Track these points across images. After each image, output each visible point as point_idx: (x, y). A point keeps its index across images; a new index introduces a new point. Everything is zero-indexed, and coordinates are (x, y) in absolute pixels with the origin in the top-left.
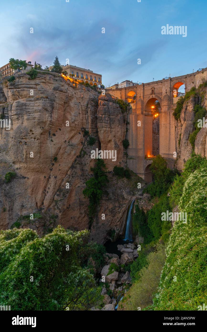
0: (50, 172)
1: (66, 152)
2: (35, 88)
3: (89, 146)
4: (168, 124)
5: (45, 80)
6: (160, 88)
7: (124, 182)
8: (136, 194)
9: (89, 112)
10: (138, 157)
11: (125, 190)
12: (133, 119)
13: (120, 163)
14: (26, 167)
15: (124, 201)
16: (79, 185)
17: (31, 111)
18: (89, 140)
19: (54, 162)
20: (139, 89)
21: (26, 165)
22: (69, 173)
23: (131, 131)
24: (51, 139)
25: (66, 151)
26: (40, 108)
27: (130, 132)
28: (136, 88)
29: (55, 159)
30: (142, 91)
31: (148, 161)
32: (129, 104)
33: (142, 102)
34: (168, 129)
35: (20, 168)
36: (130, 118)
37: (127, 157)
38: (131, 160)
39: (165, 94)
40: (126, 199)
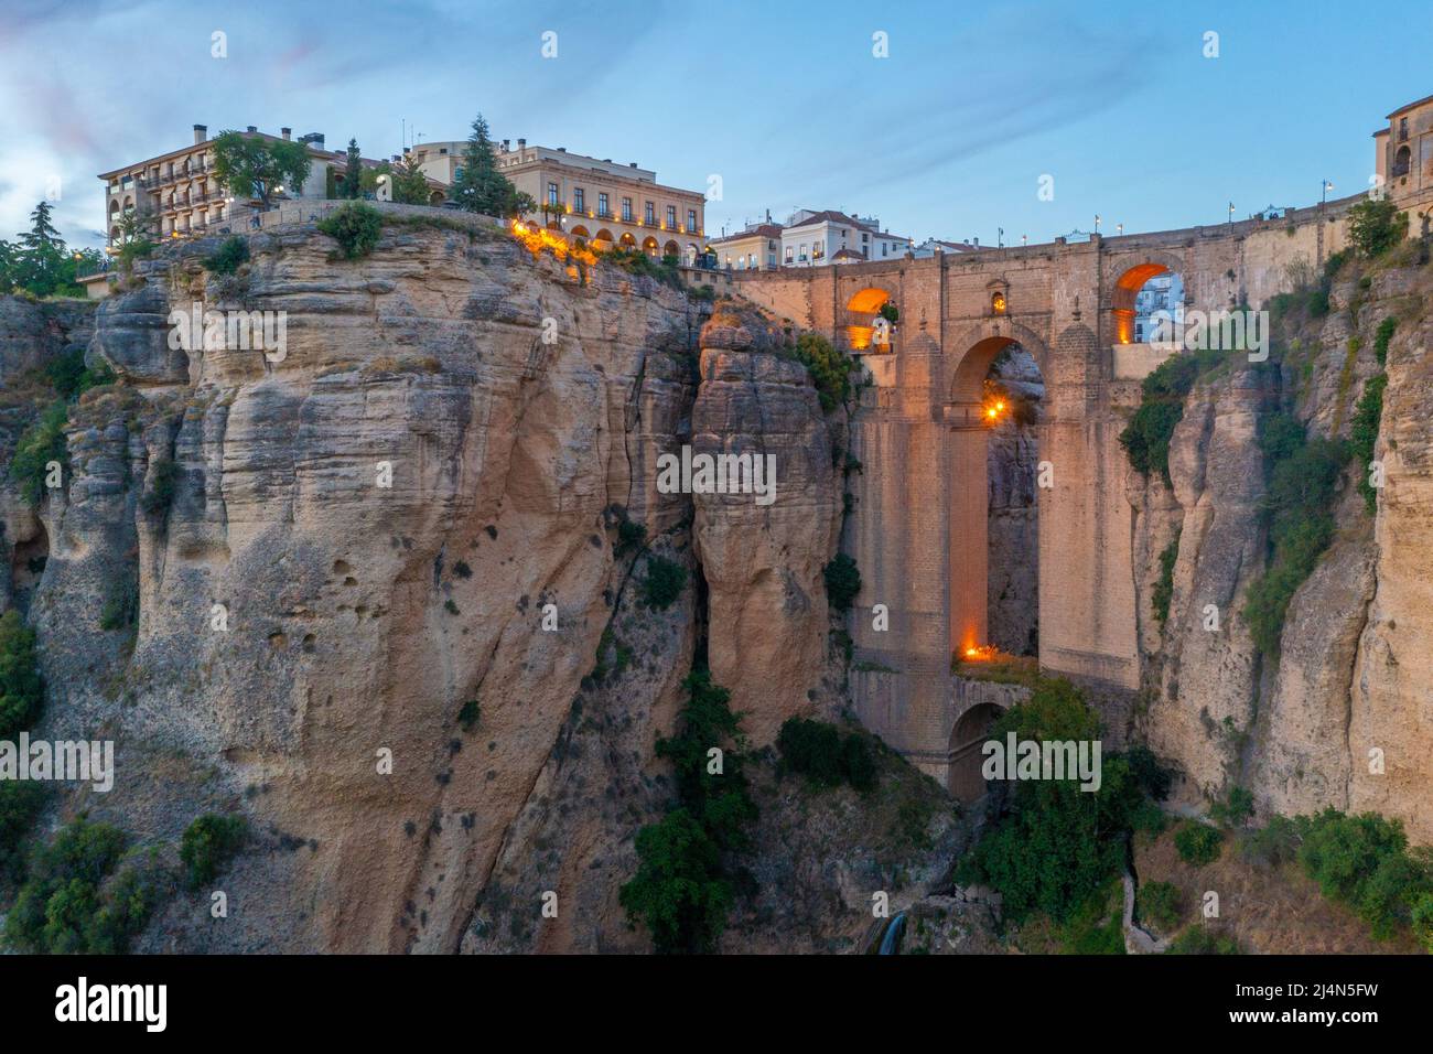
0: (440, 794)
1: (525, 665)
2: (363, 312)
3: (647, 610)
4: (1091, 492)
5: (423, 262)
6: (1038, 284)
7: (840, 814)
8: (909, 884)
9: (648, 415)
10: (915, 660)
11: (846, 861)
12: (884, 446)
13: (812, 694)
14: (303, 778)
15: (844, 923)
16: (597, 853)
17: (340, 450)
18: (645, 574)
19: (458, 734)
20: (918, 283)
21: (300, 769)
22: (541, 787)
23: (870, 509)
24: (444, 598)
25: (528, 657)
26: (397, 430)
27: (865, 513)
28: (902, 273)
29: (469, 714)
30: (936, 294)
31: (970, 685)
32: (857, 357)
33: (938, 356)
34: (1090, 515)
35: (266, 789)
36: (863, 441)
37: (848, 656)
38: (873, 676)
39: (1071, 323)
40: (854, 912)
